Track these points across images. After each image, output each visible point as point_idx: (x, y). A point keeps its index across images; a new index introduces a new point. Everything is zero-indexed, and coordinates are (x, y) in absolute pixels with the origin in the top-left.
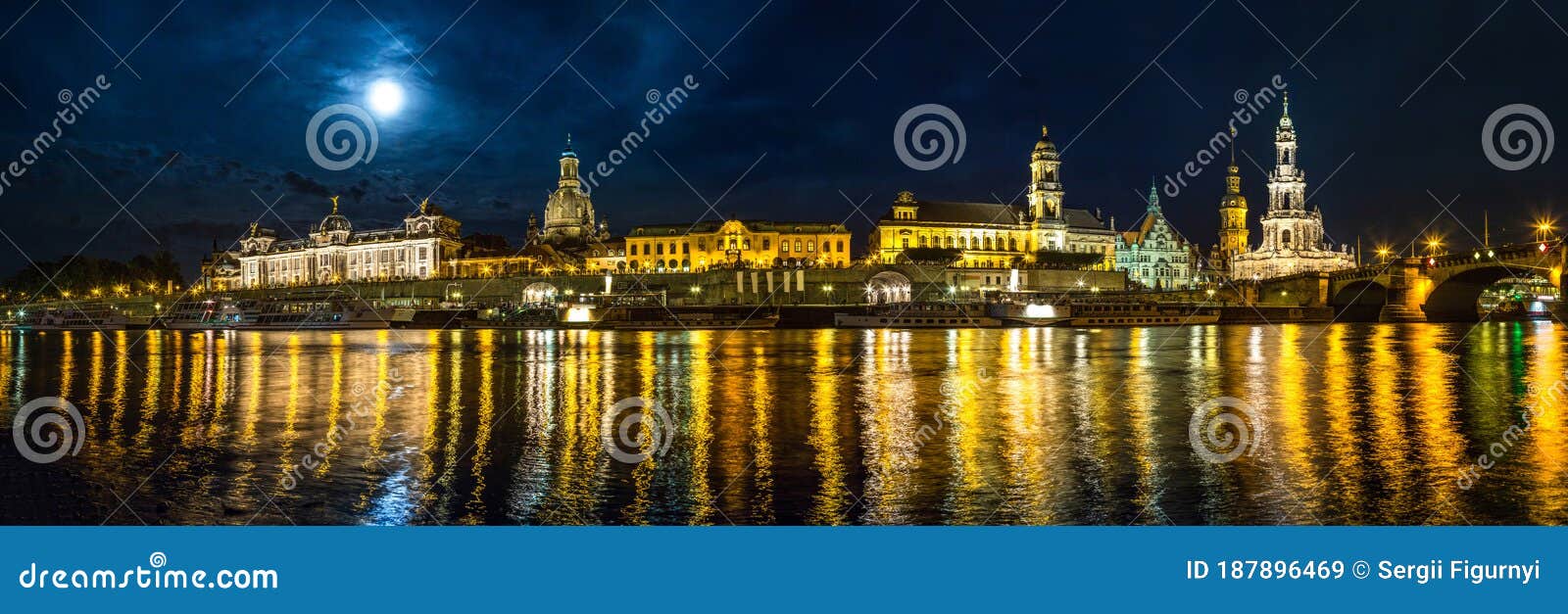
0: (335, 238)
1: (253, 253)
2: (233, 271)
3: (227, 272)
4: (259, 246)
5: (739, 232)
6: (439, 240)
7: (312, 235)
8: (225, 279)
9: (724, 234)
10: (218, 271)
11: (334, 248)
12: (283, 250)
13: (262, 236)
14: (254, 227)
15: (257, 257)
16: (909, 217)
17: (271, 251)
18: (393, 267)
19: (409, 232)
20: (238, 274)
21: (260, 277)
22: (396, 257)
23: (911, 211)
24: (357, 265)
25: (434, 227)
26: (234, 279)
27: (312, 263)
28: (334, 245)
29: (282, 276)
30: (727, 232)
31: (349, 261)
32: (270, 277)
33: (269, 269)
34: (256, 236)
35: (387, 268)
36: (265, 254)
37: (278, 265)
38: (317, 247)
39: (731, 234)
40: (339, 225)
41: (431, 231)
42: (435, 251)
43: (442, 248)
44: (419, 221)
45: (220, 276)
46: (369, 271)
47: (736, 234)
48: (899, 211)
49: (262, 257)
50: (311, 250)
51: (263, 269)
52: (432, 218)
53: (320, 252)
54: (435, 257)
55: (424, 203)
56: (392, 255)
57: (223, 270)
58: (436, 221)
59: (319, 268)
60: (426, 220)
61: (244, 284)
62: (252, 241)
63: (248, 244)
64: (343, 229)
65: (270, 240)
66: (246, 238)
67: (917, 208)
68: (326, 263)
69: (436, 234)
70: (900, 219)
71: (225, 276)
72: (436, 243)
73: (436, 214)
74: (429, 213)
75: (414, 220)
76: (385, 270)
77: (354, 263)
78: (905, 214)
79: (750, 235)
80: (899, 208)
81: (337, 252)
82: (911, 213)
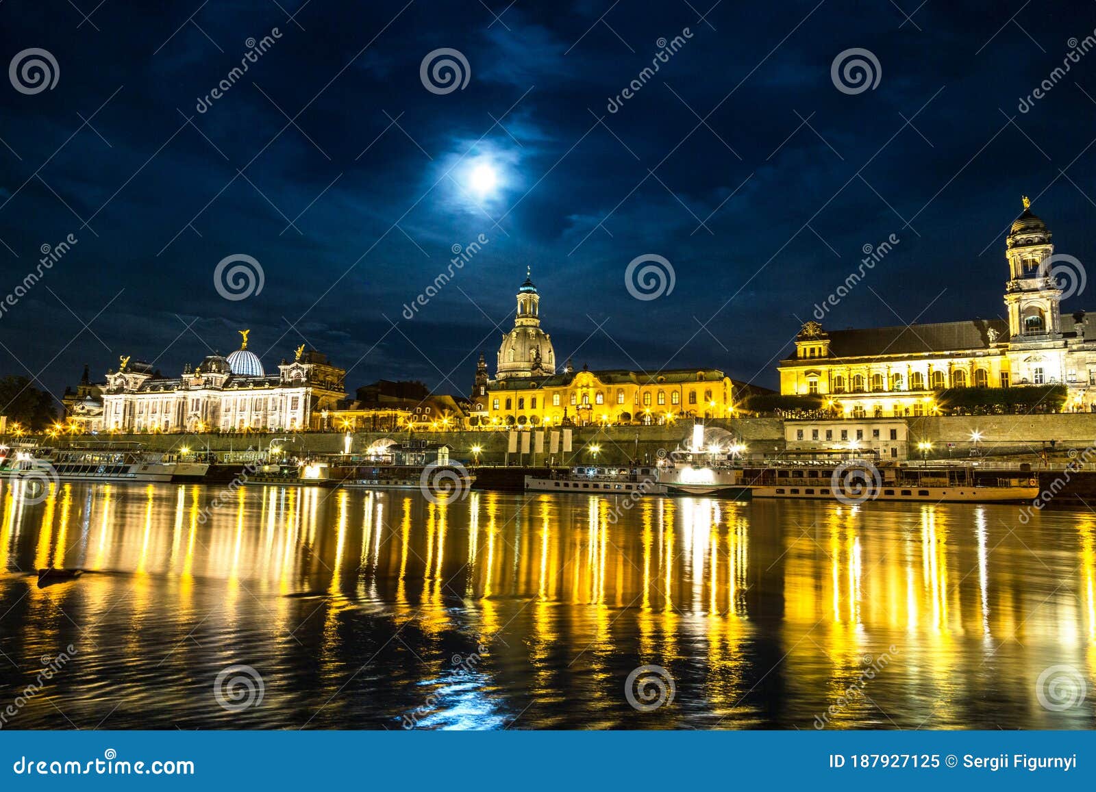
0: (207, 382)
1: (120, 390)
2: (97, 410)
3: (89, 411)
4: (127, 383)
5: (591, 385)
6: (310, 389)
7: (185, 376)
8: (84, 419)
9: (576, 387)
10: (77, 408)
11: (206, 393)
12: (154, 389)
13: (131, 372)
14: (125, 362)
15: (122, 396)
16: (817, 354)
17: (141, 390)
18: (265, 417)
19: (282, 380)
20: (100, 414)
21: (124, 419)
22: (270, 406)
23: (821, 346)
24: (230, 413)
25: (307, 376)
26: (95, 420)
27: (182, 408)
28: (205, 389)
29: (150, 420)
30: (579, 385)
31: (223, 408)
32: (137, 420)
33: (137, 411)
34: (125, 371)
35: (260, 417)
36: (133, 393)
37: (148, 406)
38: (188, 390)
39: (583, 386)
40: (214, 367)
41: (304, 379)
42: (306, 401)
43: (315, 399)
44: (293, 368)
45: (78, 414)
46: (242, 421)
47: (588, 386)
48: (803, 347)
49: (129, 396)
50: (182, 393)
51: (130, 409)
52: (306, 366)
53: (191, 396)
54: (305, 408)
55: (300, 350)
56: (266, 403)
57: (83, 408)
58: (309, 370)
59: (190, 413)
60: (300, 368)
61: (105, 427)
62: (120, 377)
63: (116, 379)
64: (219, 372)
65: (142, 378)
66: (114, 373)
67: (828, 341)
68: (197, 409)
69: (308, 384)
70: (805, 357)
71: (84, 415)
72: (307, 393)
73: (310, 362)
74: (302, 361)
75: (288, 367)
76: (258, 420)
77: (228, 410)
78: (813, 350)
79: (604, 387)
80: (803, 343)
81: (209, 397)
82: (820, 349)
